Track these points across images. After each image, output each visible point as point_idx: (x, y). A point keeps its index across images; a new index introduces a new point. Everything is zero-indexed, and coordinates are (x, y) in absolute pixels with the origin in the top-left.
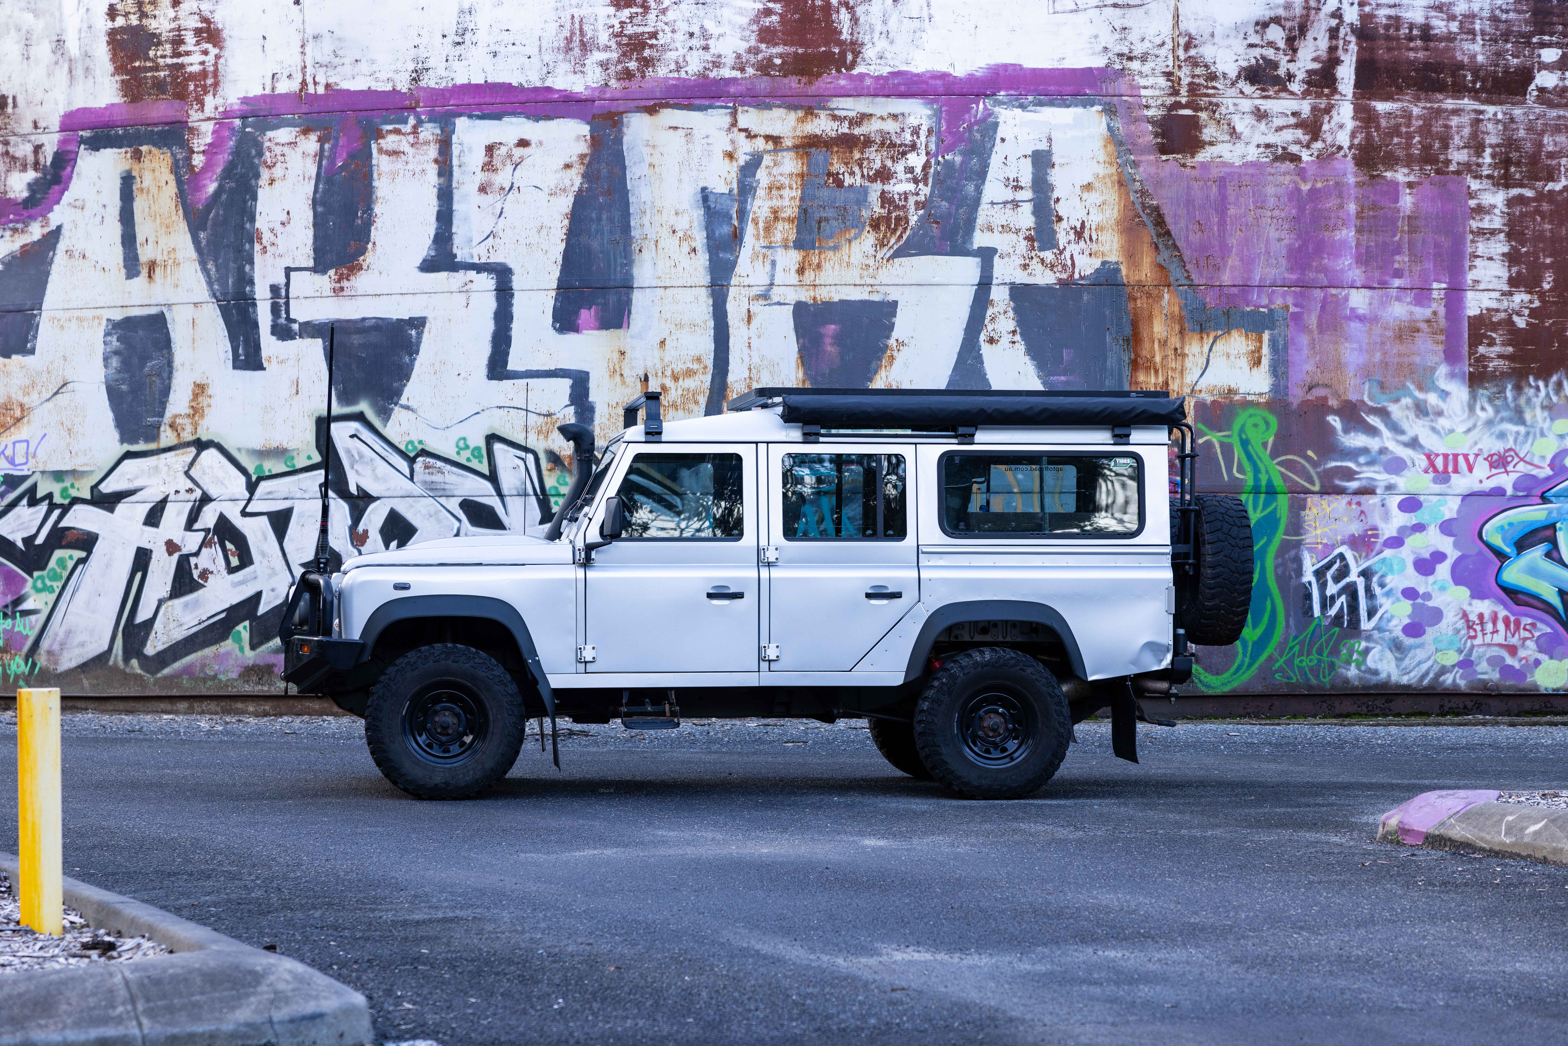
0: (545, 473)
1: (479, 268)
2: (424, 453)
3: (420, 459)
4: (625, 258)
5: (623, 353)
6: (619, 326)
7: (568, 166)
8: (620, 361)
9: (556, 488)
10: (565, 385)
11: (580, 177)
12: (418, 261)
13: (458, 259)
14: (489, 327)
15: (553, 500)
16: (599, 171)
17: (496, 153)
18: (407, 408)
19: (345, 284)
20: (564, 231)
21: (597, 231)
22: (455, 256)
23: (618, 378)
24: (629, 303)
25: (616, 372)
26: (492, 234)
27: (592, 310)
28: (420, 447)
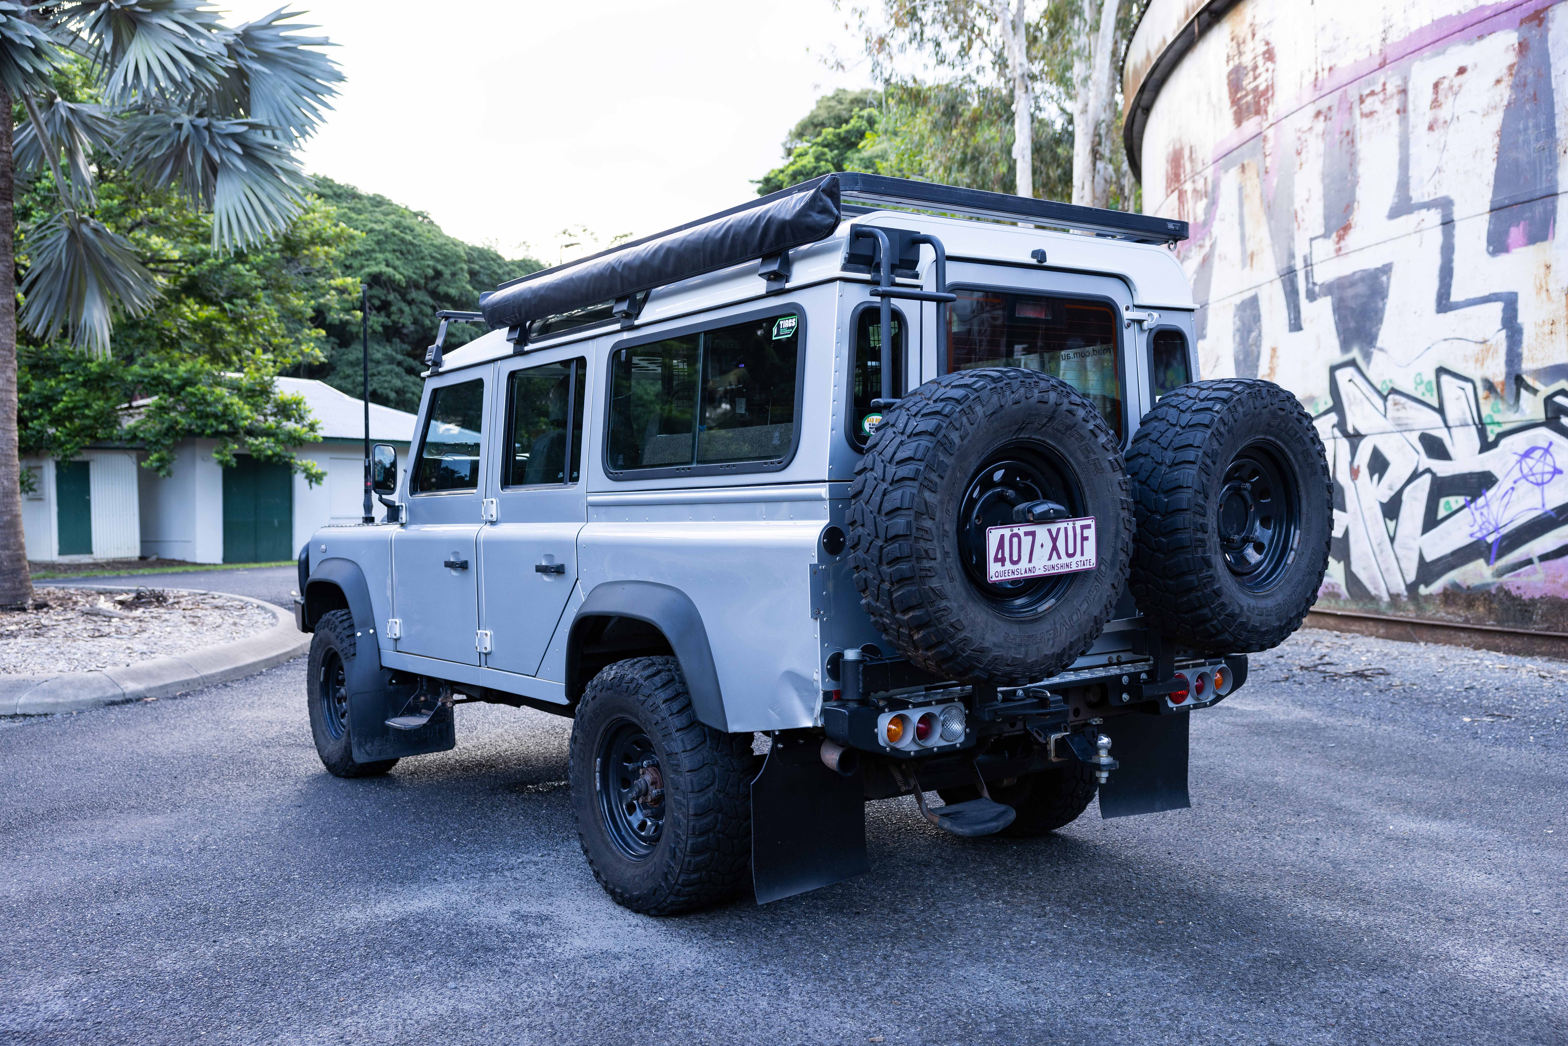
0: (1481, 401)
1: (1427, 206)
2: (1393, 391)
3: (1391, 397)
4: (1551, 163)
5: (1548, 267)
6: (1544, 238)
7: (1498, 82)
8: (1546, 276)
9: (1491, 416)
10: (1497, 308)
11: (1508, 89)
12: (1386, 211)
13: (1413, 202)
14: (1436, 261)
15: (1489, 428)
16: (1526, 77)
17: (1441, 87)
18: (1381, 350)
19: (1342, 243)
20: (1495, 150)
21: (1524, 141)
22: (1410, 199)
23: (1544, 294)
24: (1554, 211)
25: (1543, 289)
26: (1439, 170)
27: (1521, 226)
28: (1390, 386)
